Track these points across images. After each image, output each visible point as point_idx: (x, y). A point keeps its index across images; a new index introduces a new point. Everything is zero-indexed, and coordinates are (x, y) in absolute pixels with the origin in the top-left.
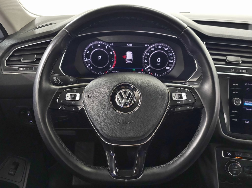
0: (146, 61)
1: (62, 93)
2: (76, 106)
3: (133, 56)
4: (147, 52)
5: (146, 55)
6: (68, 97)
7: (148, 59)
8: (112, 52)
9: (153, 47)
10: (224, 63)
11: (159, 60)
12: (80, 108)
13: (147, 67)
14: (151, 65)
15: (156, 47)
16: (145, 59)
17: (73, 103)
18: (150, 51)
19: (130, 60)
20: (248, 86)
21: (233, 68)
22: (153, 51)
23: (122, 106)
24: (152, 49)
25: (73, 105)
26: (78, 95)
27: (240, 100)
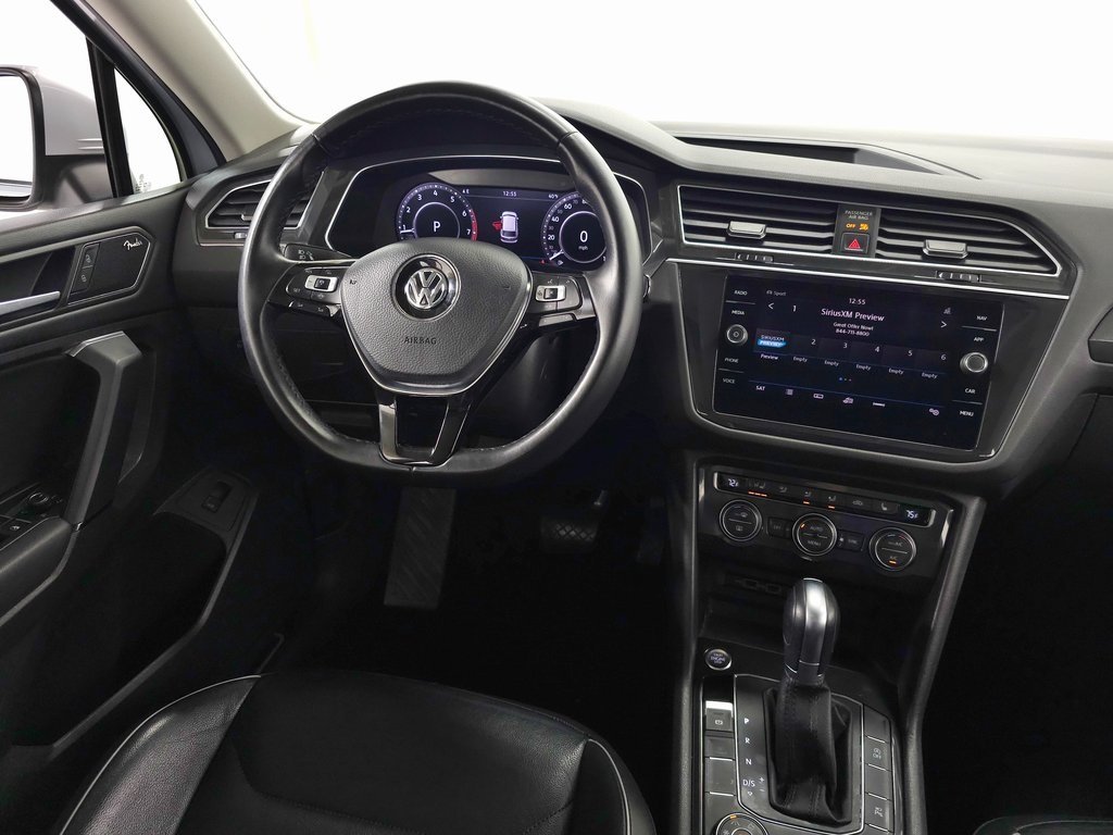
0: (551, 237)
1: (299, 273)
2: (325, 303)
3: (520, 223)
4: (555, 215)
5: (551, 223)
6: (311, 282)
7: (555, 232)
8: (467, 212)
9: (567, 203)
10: (723, 239)
11: (584, 236)
12: (333, 311)
13: (555, 255)
14: (566, 249)
15: (576, 202)
16: (549, 232)
17: (321, 296)
18: (560, 212)
19: (513, 234)
20: (772, 298)
21: (739, 252)
22: (568, 212)
23: (417, 305)
24: (566, 206)
25: (318, 302)
26: (333, 280)
27: (744, 330)
